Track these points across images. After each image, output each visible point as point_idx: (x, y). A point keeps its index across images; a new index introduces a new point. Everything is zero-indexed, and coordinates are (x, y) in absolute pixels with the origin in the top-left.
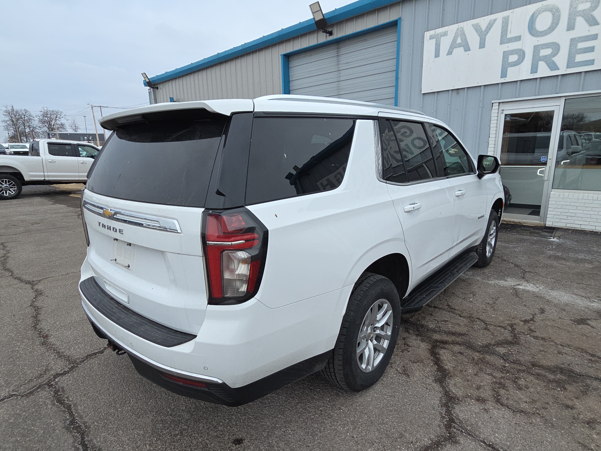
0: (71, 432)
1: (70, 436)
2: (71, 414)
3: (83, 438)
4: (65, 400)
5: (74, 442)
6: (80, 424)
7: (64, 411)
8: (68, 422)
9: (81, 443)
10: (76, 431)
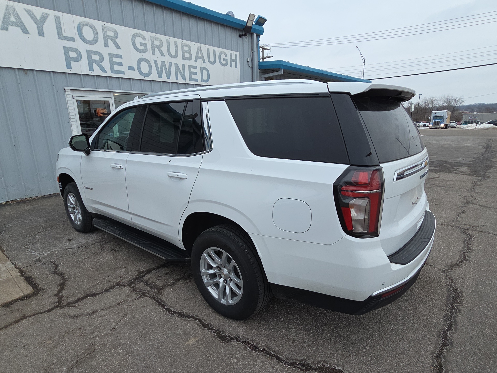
0: (451, 340)
1: (453, 338)
2: (441, 350)
3: (448, 330)
4: (436, 365)
5: (454, 333)
6: (441, 338)
7: (444, 357)
8: (448, 347)
9: (451, 329)
10: (448, 338)
